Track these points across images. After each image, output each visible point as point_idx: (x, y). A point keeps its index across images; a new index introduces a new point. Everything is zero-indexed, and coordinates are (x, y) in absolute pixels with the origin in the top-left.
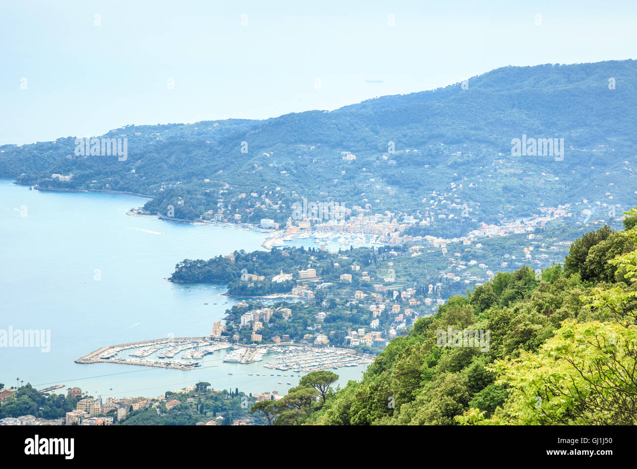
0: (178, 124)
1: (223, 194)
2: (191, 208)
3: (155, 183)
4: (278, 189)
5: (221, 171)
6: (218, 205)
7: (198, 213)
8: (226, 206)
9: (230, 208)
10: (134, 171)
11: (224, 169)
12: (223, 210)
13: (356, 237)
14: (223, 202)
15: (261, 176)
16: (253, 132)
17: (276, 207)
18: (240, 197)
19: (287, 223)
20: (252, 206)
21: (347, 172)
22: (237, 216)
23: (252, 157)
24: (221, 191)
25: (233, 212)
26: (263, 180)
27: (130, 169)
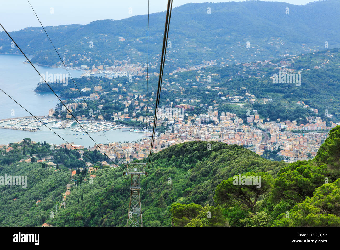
0: (50, 27)
1: (65, 55)
2: (51, 60)
3: (38, 50)
4: (90, 52)
5: (66, 45)
6: (63, 59)
7: (54, 62)
8: (67, 60)
9: (68, 61)
10: (29, 45)
11: (67, 44)
12: (65, 61)
13: (123, 73)
14: (65, 58)
15: (83, 47)
16: (80, 29)
17: (88, 60)
18: (73, 56)
19: (93, 67)
20: (78, 60)
21: (121, 46)
22: (71, 64)
23: (80, 39)
24: (65, 53)
25: (69, 62)
26: (83, 49)
27: (27, 45)
